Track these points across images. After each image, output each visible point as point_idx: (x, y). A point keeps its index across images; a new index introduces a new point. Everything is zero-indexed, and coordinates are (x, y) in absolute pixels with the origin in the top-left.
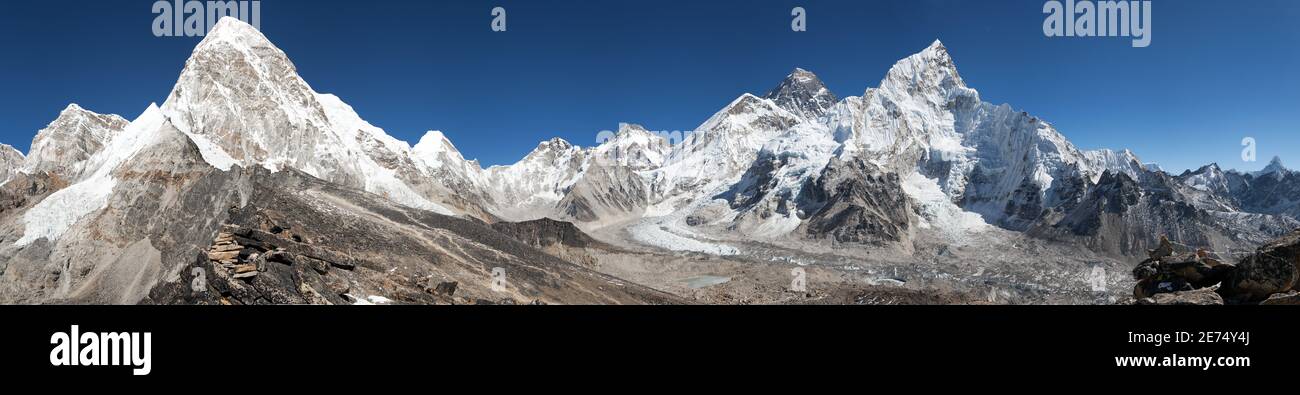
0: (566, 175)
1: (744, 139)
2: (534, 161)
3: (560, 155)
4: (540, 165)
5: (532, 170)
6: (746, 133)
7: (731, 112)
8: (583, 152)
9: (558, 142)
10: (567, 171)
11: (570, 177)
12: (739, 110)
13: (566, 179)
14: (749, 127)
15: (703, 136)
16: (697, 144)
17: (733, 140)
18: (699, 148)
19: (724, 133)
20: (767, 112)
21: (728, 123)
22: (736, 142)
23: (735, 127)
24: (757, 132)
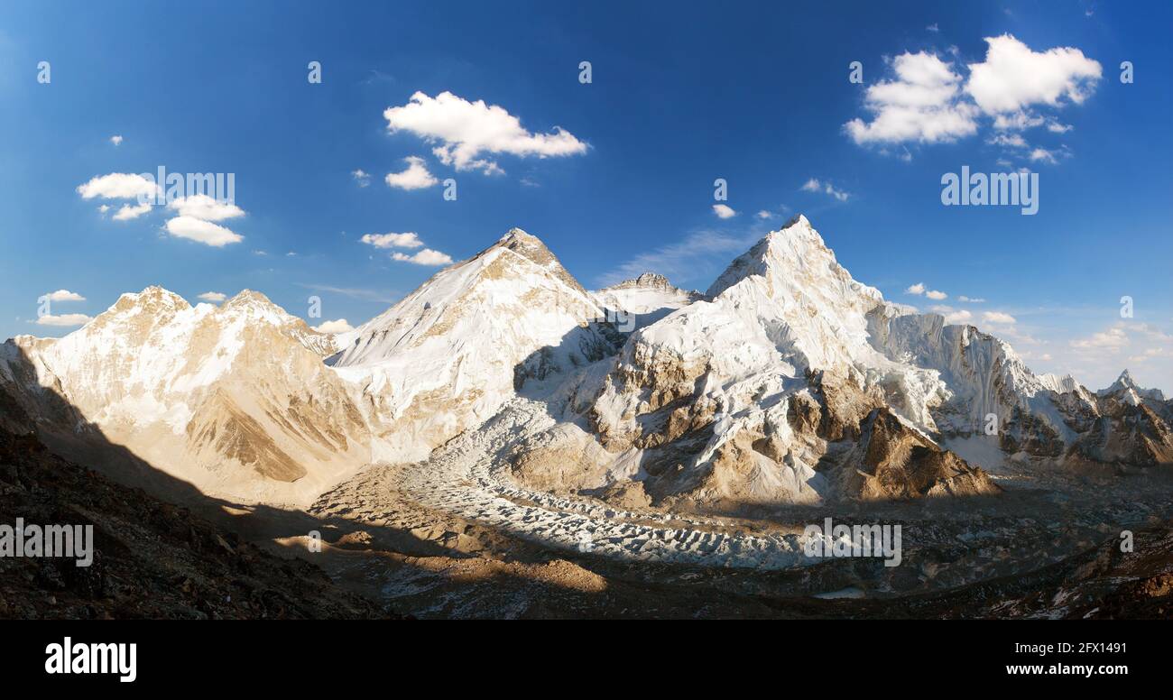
0: (181, 363)
1: (516, 323)
2: (108, 331)
3: (164, 321)
4: (122, 340)
5: (104, 351)
6: (518, 313)
7: (484, 275)
8: (219, 317)
9: (159, 295)
10: (185, 354)
11: (191, 368)
12: (496, 271)
13: (184, 372)
14: (519, 303)
15: (440, 310)
16: (429, 322)
17: (500, 323)
18: (438, 330)
19: (485, 306)
20: (546, 282)
21: (484, 292)
22: (507, 326)
23: (498, 300)
24: (534, 315)
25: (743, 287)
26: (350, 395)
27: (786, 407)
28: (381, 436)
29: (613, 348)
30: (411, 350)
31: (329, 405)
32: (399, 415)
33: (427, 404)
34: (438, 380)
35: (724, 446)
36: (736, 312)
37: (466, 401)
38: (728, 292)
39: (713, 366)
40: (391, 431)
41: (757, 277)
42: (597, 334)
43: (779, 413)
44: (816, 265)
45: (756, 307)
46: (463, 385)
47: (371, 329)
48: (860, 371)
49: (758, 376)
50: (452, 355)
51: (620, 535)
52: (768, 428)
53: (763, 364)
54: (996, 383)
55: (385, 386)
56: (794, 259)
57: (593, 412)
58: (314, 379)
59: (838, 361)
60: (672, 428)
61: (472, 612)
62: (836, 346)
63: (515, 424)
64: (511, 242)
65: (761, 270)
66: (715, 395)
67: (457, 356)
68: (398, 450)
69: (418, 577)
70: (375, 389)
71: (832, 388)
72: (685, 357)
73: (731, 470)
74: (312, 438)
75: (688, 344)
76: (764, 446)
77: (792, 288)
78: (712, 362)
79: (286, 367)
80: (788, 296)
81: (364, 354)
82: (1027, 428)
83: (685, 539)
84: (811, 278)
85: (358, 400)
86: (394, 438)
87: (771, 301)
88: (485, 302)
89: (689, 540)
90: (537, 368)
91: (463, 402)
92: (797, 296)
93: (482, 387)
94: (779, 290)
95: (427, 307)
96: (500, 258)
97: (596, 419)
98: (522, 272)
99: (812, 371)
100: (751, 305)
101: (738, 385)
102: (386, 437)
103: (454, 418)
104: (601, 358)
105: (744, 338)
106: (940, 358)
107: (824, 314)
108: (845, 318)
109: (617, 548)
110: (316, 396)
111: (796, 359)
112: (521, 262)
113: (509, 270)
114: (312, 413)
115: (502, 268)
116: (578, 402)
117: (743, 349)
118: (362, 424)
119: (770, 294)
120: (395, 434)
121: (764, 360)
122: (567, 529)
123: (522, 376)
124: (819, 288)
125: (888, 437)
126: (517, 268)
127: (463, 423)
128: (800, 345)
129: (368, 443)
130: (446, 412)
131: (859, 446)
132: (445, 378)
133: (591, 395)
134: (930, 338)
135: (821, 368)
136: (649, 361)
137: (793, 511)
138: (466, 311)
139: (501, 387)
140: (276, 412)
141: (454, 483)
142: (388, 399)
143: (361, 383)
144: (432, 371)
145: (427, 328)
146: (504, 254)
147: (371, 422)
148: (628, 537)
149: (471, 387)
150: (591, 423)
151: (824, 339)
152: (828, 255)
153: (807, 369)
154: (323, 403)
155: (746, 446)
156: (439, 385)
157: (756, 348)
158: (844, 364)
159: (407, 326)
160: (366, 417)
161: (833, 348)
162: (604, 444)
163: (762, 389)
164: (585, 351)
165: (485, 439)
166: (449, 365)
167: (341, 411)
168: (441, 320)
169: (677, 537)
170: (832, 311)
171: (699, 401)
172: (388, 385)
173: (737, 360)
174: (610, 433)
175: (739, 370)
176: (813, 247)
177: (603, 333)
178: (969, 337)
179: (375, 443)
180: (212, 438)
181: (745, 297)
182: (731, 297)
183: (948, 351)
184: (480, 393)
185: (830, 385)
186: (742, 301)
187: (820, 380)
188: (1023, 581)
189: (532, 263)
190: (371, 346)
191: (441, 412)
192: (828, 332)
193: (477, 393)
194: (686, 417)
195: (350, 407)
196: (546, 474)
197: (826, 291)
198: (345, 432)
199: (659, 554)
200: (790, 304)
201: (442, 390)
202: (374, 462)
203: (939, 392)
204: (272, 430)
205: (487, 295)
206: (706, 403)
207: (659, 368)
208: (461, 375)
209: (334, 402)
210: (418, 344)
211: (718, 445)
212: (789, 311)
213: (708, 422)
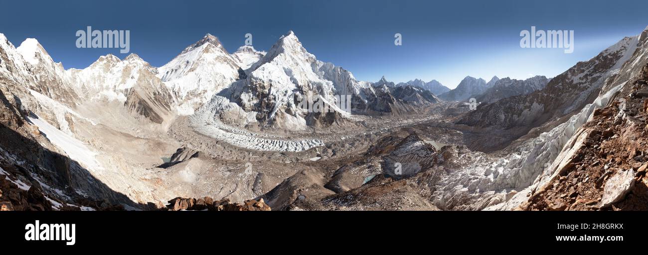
0: (120, 80)
1: (214, 68)
2: (97, 68)
3: (114, 66)
5: (96, 74)
6: (214, 64)
7: (204, 52)
9: (111, 57)
10: (121, 77)
11: (124, 82)
12: (207, 50)
13: (121, 83)
14: (214, 61)
15: (192, 63)
16: (189, 67)
17: (210, 67)
18: (192, 70)
19: (205, 62)
20: (221, 54)
22: (211, 69)
23: (208, 61)
24: (218, 64)
25: (279, 58)
26: (169, 92)
27: (293, 98)
28: (180, 105)
30: (184, 77)
31: (163, 94)
33: (191, 95)
35: (278, 111)
36: (277, 66)
37: (202, 94)
38: (275, 59)
39: (272, 85)
40: (182, 104)
41: (281, 54)
43: (292, 100)
44: (297, 48)
45: (282, 64)
46: (201, 89)
48: (311, 82)
52: (289, 105)
53: (286, 83)
54: (348, 86)
56: (291, 46)
57: (240, 99)
58: (159, 86)
59: (305, 81)
60: (263, 105)
62: (304, 75)
65: (282, 51)
66: (274, 94)
67: (198, 79)
70: (176, 89)
71: (305, 91)
72: (265, 82)
73: (280, 119)
75: (265, 77)
76: (288, 111)
77: (291, 57)
78: (272, 82)
79: (151, 82)
80: (290, 59)
81: (170, 77)
82: (356, 100)
84: (296, 52)
85: (171, 93)
86: (183, 106)
87: (286, 62)
92: (293, 59)
93: (207, 89)
94: (288, 58)
95: (188, 62)
96: (208, 46)
98: (214, 51)
99: (299, 86)
100: (280, 63)
101: (280, 91)
103: (199, 100)
105: (280, 75)
106: (332, 78)
107: (300, 64)
108: (305, 65)
110: (160, 92)
111: (295, 82)
112: (213, 47)
113: (211, 50)
115: (209, 49)
116: (235, 95)
117: (280, 79)
119: (286, 59)
127: (202, 102)
128: (295, 77)
129: (176, 108)
132: (196, 87)
133: (239, 93)
134: (330, 71)
135: (301, 84)
136: (255, 83)
138: (200, 64)
139: (212, 89)
140: (151, 98)
142: (180, 93)
143: (172, 88)
144: (192, 84)
147: (176, 101)
149: (203, 89)
150: (240, 103)
151: (301, 73)
152: (300, 44)
155: (283, 111)
156: (194, 88)
157: (283, 78)
158: (307, 82)
160: (174, 99)
162: (244, 110)
163: (286, 92)
166: (196, 82)
167: (168, 97)
168: (193, 67)
172: (180, 88)
173: (278, 82)
174: (246, 106)
175: (279, 86)
176: (296, 42)
178: (340, 71)
179: (178, 108)
180: (135, 107)
181: (279, 61)
182: (276, 61)
183: (334, 76)
184: (206, 91)
187: (302, 88)
190: (172, 74)
191: (196, 98)
192: (302, 70)
193: (205, 91)
194: (266, 101)
195: (170, 96)
197: (299, 56)
200: (291, 62)
201: (195, 90)
202: (179, 115)
203: (332, 89)
204: (151, 104)
205: (205, 59)
206: (271, 97)
207: (258, 85)
208: (200, 86)
209: (165, 94)
210: (186, 75)
211: (276, 111)
212: (290, 64)
213: (273, 103)
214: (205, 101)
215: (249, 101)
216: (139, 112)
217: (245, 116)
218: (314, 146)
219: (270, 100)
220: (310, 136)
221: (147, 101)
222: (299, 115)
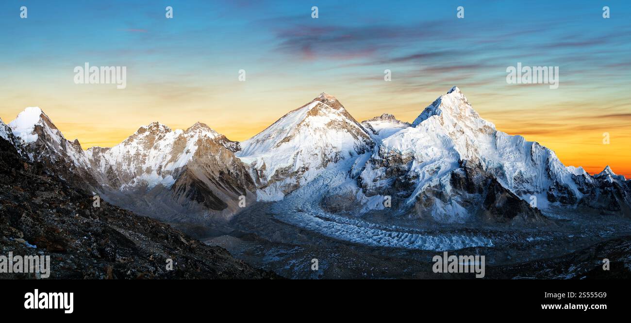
0: (169, 157)
1: (324, 137)
2: (134, 144)
3: (160, 138)
4: (140, 147)
5: (133, 152)
6: (325, 132)
7: (309, 114)
8: (186, 135)
10: (170, 153)
11: (174, 159)
14: (326, 127)
17: (317, 136)
19: (309, 129)
20: (339, 118)
21: (309, 122)
22: (320, 138)
23: (316, 125)
24: (332, 132)
25: (430, 121)
26: (247, 170)
27: (450, 176)
28: (261, 189)
29: (369, 148)
30: (275, 149)
31: (237, 173)
32: (269, 179)
33: (283, 174)
34: (287, 163)
35: (420, 194)
36: (427, 132)
37: (300, 173)
38: (423, 123)
39: (416, 157)
40: (265, 186)
41: (436, 116)
42: (362, 142)
43: (446, 180)
44: (464, 111)
45: (436, 130)
46: (299, 165)
47: (256, 139)
48: (484, 161)
49: (437, 162)
50: (294, 151)
51: (371, 235)
52: (441, 186)
53: (439, 157)
54: (547, 170)
55: (263, 166)
56: (453, 108)
57: (359, 178)
58: (230, 163)
59: (474, 157)
60: (397, 186)
61: (303, 268)
62: (473, 149)
63: (323, 183)
64: (322, 99)
65: (438, 113)
66: (416, 171)
67: (296, 152)
68: (269, 195)
69: (279, 253)
70: (259, 166)
71: (470, 169)
72: (403, 153)
73: (423, 206)
74: (230, 190)
75: (404, 147)
76: (439, 195)
77: (452, 121)
78: (415, 155)
79: (217, 157)
80: (451, 125)
81: (254, 150)
83: (401, 237)
84: (461, 117)
85: (251, 172)
86: (267, 189)
87: (443, 127)
88: (309, 127)
89: (403, 238)
90: (333, 157)
91: (299, 173)
92: (455, 125)
93: (308, 166)
94: (447, 123)
96: (316, 106)
97: (361, 181)
98: (327, 113)
99: (461, 160)
100: (433, 129)
101: (427, 166)
102: (263, 189)
103: (295, 181)
104: (364, 153)
105: (430, 145)
107: (468, 134)
108: (477, 136)
109: (370, 240)
110: (232, 171)
111: (455, 155)
112: (326, 108)
113: (320, 112)
114: (230, 179)
115: (318, 110)
117: (430, 150)
118: (253, 183)
119: (443, 124)
120: (268, 188)
121: (439, 155)
122: (347, 232)
123: (326, 161)
124: (466, 122)
125: (496, 192)
126: (325, 111)
127: (299, 183)
128: (456, 148)
129: (255, 192)
130: (291, 178)
131: (482, 196)
132: (290, 162)
133: (359, 170)
135: (465, 159)
136: (386, 155)
137: (451, 225)
138: (300, 131)
139: (317, 166)
140: (213, 179)
141: (295, 211)
142: (264, 171)
143: (252, 164)
144: (284, 159)
145: (282, 139)
146: (319, 104)
147: (256, 182)
148: (374, 235)
149: (303, 166)
150: (359, 183)
151: (467, 145)
153: (459, 159)
154: (235, 174)
155: (430, 195)
156: (288, 165)
157: (436, 149)
158: (477, 158)
159: (273, 137)
160: (254, 180)
161: (471, 150)
162: (365, 193)
163: (438, 169)
164: (356, 150)
165: (309, 191)
166: (293, 156)
167: (243, 177)
169: (397, 236)
170: (472, 133)
171: (409, 173)
172: (264, 165)
173: (427, 155)
174: (368, 188)
175: (427, 159)
176: (462, 102)
177: (365, 141)
178: (535, 147)
179: (258, 192)
180: (184, 192)
181: (431, 125)
182: (424, 125)
184: (307, 169)
185: (470, 167)
186: (429, 127)
187: (465, 165)
188: (555, 261)
189: (332, 108)
190: (257, 147)
191: (289, 178)
192: (470, 142)
194: (403, 181)
195: (247, 175)
196: (337, 207)
197: (468, 123)
198: (245, 187)
199: (389, 244)
200: (452, 129)
201: (290, 167)
202: (258, 200)
204: (212, 186)
205: (311, 123)
206: (412, 174)
207: (390, 158)
208: (298, 161)
209: (240, 173)
210: (278, 146)
211: (417, 194)
212: (451, 132)
213: (413, 183)
214: (303, 182)
215: (375, 180)
216: (190, 196)
217: (364, 201)
218: (474, 245)
219: (410, 179)
220: (470, 232)
221: (206, 183)
222: (458, 202)
